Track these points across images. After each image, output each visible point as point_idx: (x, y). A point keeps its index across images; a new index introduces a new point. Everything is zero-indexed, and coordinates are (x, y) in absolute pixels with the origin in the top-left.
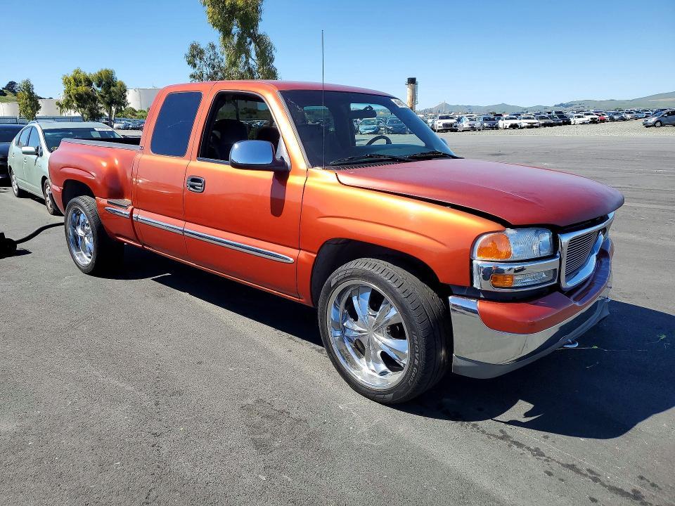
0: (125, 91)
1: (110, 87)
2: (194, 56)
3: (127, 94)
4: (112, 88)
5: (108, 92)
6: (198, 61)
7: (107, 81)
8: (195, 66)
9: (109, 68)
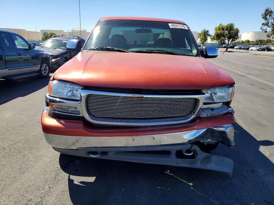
0: (238, 32)
1: (231, 31)
2: (266, 15)
3: (238, 33)
4: (232, 31)
5: (229, 33)
6: (268, 17)
7: (230, 28)
8: (266, 19)
9: (232, 23)
